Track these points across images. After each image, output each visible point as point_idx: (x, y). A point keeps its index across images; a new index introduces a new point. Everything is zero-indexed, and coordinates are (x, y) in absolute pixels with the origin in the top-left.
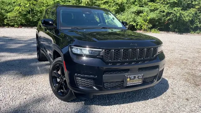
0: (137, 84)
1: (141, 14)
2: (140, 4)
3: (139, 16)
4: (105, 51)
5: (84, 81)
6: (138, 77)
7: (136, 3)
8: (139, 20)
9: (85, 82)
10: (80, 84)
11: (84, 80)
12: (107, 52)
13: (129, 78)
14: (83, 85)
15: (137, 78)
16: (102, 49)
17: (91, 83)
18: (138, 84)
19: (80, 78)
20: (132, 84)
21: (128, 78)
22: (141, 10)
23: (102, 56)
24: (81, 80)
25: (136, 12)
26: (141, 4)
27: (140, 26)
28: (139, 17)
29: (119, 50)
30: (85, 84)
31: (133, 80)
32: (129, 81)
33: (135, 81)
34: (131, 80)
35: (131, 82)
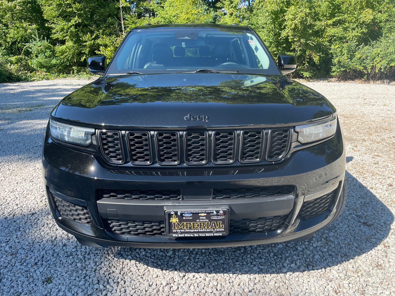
0: (208, 235)
6: (208, 217)
15: (204, 220)
18: (212, 235)
20: (189, 233)
31: (190, 224)
32: (176, 223)
33: (198, 225)
34: (185, 223)
35: (187, 228)
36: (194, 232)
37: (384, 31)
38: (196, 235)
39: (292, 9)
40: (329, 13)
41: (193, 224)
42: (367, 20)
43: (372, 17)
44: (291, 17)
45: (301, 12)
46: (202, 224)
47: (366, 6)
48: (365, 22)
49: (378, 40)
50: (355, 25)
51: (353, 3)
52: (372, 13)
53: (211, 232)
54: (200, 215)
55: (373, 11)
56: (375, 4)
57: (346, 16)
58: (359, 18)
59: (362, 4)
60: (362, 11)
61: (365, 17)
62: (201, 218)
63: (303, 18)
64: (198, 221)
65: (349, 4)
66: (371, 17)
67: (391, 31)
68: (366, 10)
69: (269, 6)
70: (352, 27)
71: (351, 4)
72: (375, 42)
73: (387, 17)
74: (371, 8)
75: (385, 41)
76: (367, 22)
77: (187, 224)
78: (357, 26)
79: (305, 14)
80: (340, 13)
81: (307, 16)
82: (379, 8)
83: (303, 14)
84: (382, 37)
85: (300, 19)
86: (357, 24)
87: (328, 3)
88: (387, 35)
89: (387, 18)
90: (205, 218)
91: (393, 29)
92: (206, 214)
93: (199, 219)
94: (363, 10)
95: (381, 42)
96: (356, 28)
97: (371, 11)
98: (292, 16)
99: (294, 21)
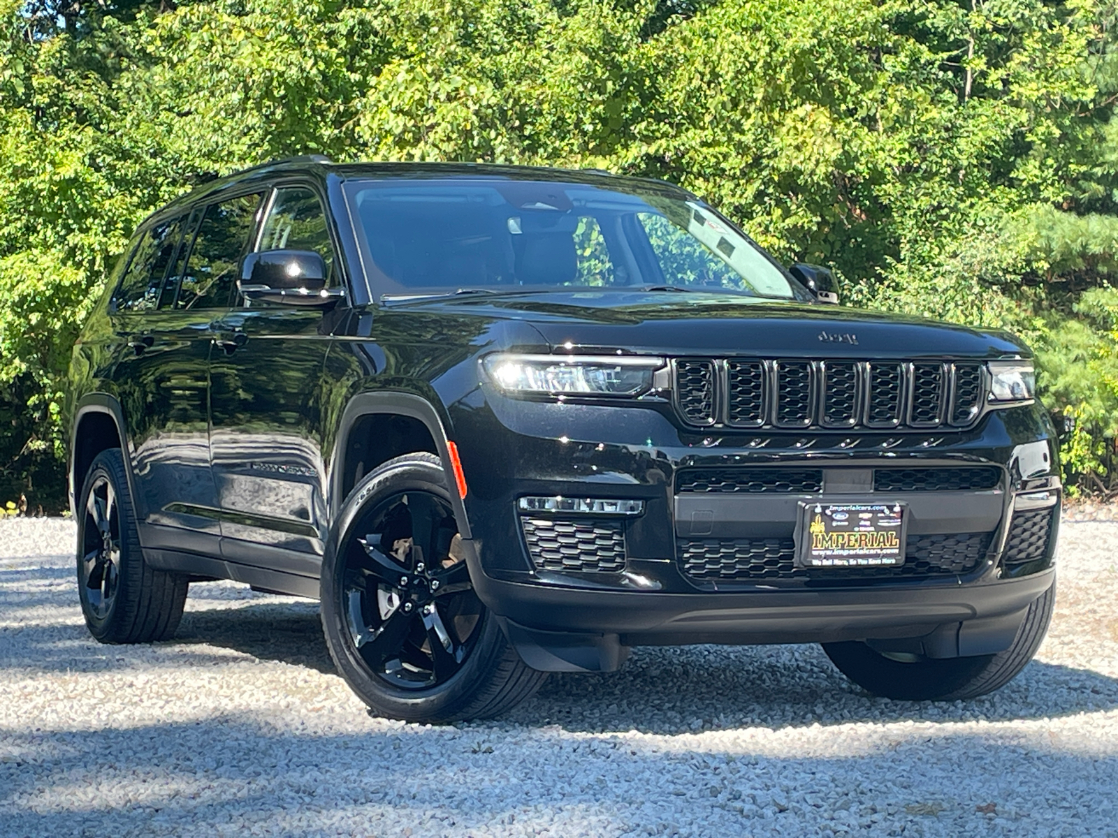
0: (872, 562)
1: (1092, 298)
2: (1074, 182)
3: (1073, 324)
4: (681, 365)
5: (572, 535)
6: (873, 522)
7: (1028, 170)
8: (1075, 369)
9: (574, 546)
10: (549, 556)
11: (572, 529)
12: (692, 370)
13: (818, 518)
14: (566, 562)
15: (866, 528)
16: (665, 356)
17: (611, 549)
18: (878, 562)
19: (550, 523)
20: (840, 557)
21: (812, 520)
22: (1095, 249)
23: (666, 393)
24: (553, 534)
25: (1031, 279)
26: (1087, 177)
27: (1093, 446)
28: (1078, 333)
29: (755, 362)
30: (576, 557)
31: (843, 536)
32: (820, 537)
33: (856, 541)
34: (835, 534)
35: (837, 546)
36: (850, 557)
37: (908, 229)
38: (853, 562)
39: (400, 79)
40: (595, 116)
41: (849, 536)
42: (811, 165)
43: (833, 151)
44: (397, 124)
45: (449, 99)
46: (863, 538)
47: (795, 90)
48: (801, 173)
49: (881, 280)
50: (751, 191)
51: (727, 71)
52: (833, 127)
53: (876, 556)
54: (861, 516)
55: (834, 120)
56: (839, 82)
57: (692, 137)
58: (768, 150)
59: (773, 78)
60: (776, 115)
61: (798, 148)
62: (862, 523)
63: (468, 135)
64: (856, 529)
65: (703, 75)
66: (828, 148)
67: (938, 230)
68: (800, 112)
69: (247, 49)
70: (736, 201)
71: (715, 75)
72: (863, 285)
73: (904, 150)
74: (821, 103)
75: (916, 284)
76: (812, 173)
77: (838, 536)
78: (760, 196)
79: (476, 113)
80: (659, 118)
81: (486, 124)
82: (858, 103)
83: (464, 114)
84: (900, 261)
85: (449, 139)
86: (757, 184)
87: (586, 59)
88: (924, 249)
89: (906, 156)
90: (868, 523)
91: (946, 218)
92: (870, 515)
93: (859, 526)
94: (782, 109)
95: (897, 288)
96: (757, 208)
97: (823, 118)
98: (401, 119)
99: (414, 145)
